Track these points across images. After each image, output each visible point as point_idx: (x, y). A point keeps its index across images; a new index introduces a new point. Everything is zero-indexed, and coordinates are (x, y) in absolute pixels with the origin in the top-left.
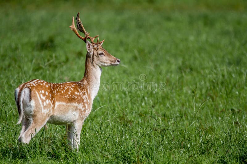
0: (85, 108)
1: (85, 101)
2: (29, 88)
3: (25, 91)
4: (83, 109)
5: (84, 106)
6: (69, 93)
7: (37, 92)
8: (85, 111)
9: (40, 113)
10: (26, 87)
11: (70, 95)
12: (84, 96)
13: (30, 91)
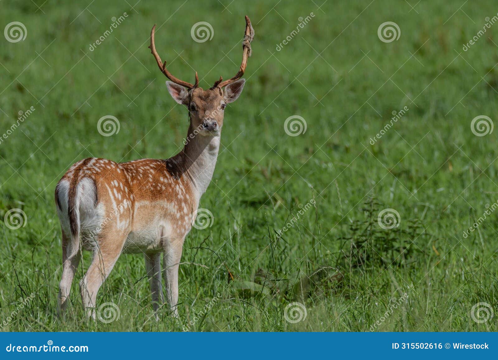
0: (182, 213)
1: (180, 196)
2: (90, 177)
3: (83, 186)
4: (178, 215)
5: (180, 209)
6: (151, 180)
7: (107, 186)
8: (182, 218)
9: (114, 230)
10: (84, 176)
11: (154, 184)
12: (178, 186)
13: (95, 183)
